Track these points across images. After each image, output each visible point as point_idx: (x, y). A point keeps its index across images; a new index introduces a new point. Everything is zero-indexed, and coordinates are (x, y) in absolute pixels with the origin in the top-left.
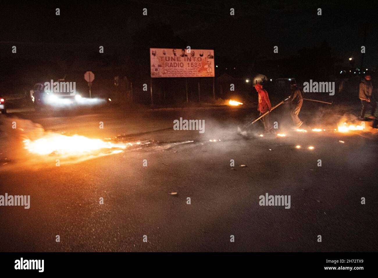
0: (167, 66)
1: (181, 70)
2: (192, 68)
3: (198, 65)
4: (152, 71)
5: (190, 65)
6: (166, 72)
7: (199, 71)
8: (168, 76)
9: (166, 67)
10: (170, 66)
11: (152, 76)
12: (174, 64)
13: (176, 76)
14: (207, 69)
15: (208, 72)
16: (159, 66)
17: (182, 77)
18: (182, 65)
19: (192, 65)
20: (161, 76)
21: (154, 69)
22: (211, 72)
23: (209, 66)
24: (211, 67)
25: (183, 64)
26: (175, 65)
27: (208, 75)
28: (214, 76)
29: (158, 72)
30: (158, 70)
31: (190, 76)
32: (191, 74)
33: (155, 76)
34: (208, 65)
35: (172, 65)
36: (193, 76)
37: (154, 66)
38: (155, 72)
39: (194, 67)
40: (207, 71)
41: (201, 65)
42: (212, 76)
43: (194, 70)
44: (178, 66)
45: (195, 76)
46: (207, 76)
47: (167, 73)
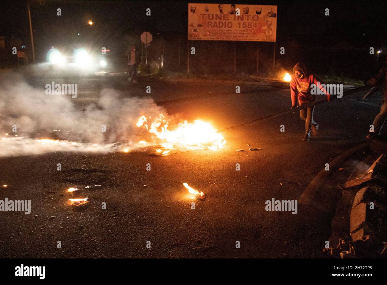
0: (210, 26)
1: (228, 32)
2: (244, 29)
3: (252, 25)
4: (189, 32)
5: (241, 26)
6: (208, 33)
7: (254, 34)
8: (211, 38)
9: (208, 26)
10: (214, 26)
11: (189, 38)
12: (219, 24)
13: (221, 39)
14: (265, 30)
15: (266, 36)
16: (199, 25)
17: (230, 40)
18: (230, 25)
19: (245, 26)
20: (201, 38)
21: (193, 30)
22: (271, 36)
23: (269, 28)
24: (271, 29)
25: (232, 24)
26: (221, 25)
27: (266, 39)
28: (275, 41)
29: (197, 33)
30: (198, 30)
31: (240, 40)
32: (241, 36)
33: (193, 38)
34: (268, 26)
35: (217, 24)
36: (245, 40)
37: (192, 25)
38: (193, 32)
39: (247, 28)
40: (265, 33)
41: (257, 25)
42: (273, 41)
43: (247, 32)
44: (225, 27)
45: (248, 40)
46: (265, 41)
47: (209, 35)
